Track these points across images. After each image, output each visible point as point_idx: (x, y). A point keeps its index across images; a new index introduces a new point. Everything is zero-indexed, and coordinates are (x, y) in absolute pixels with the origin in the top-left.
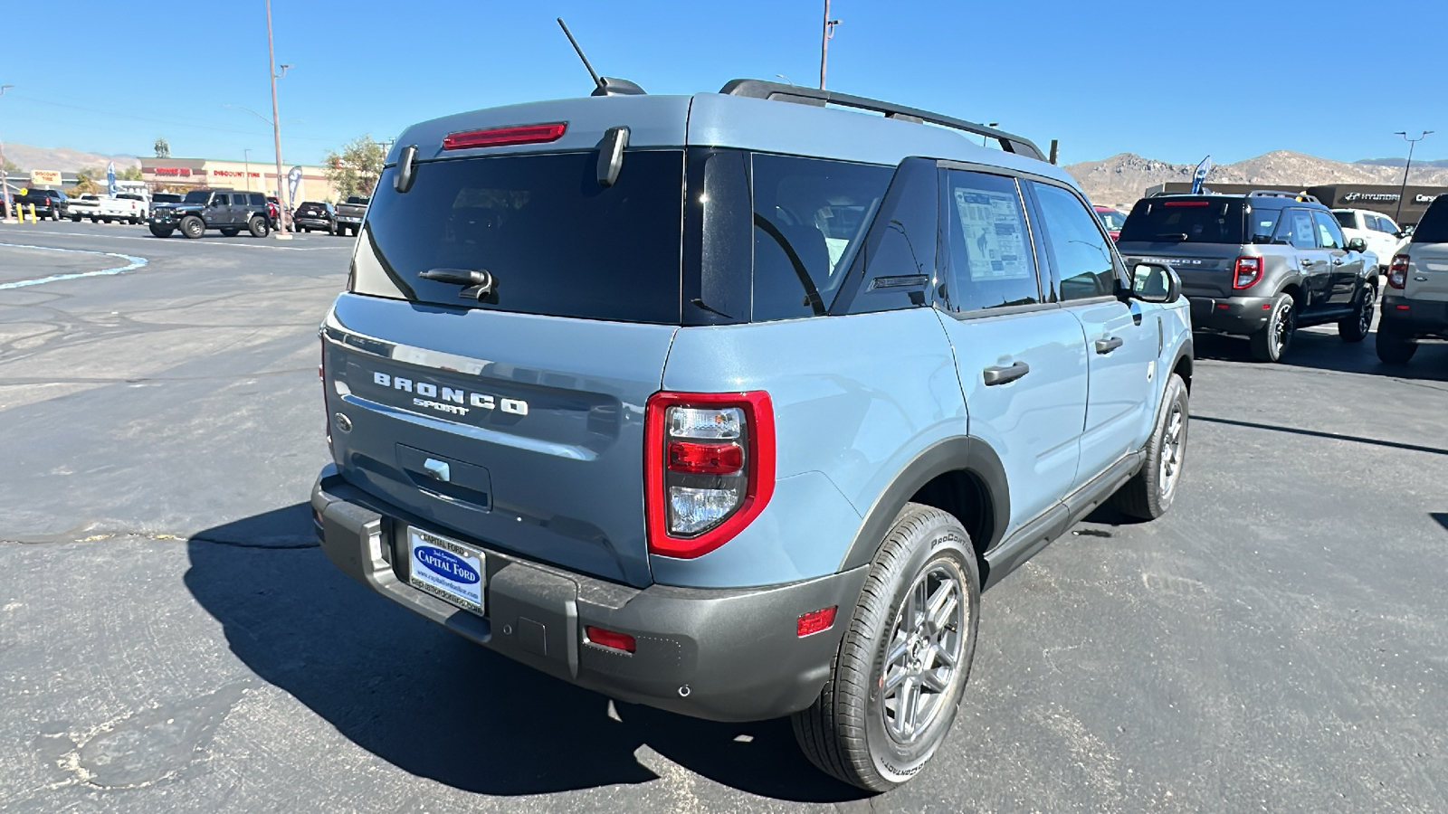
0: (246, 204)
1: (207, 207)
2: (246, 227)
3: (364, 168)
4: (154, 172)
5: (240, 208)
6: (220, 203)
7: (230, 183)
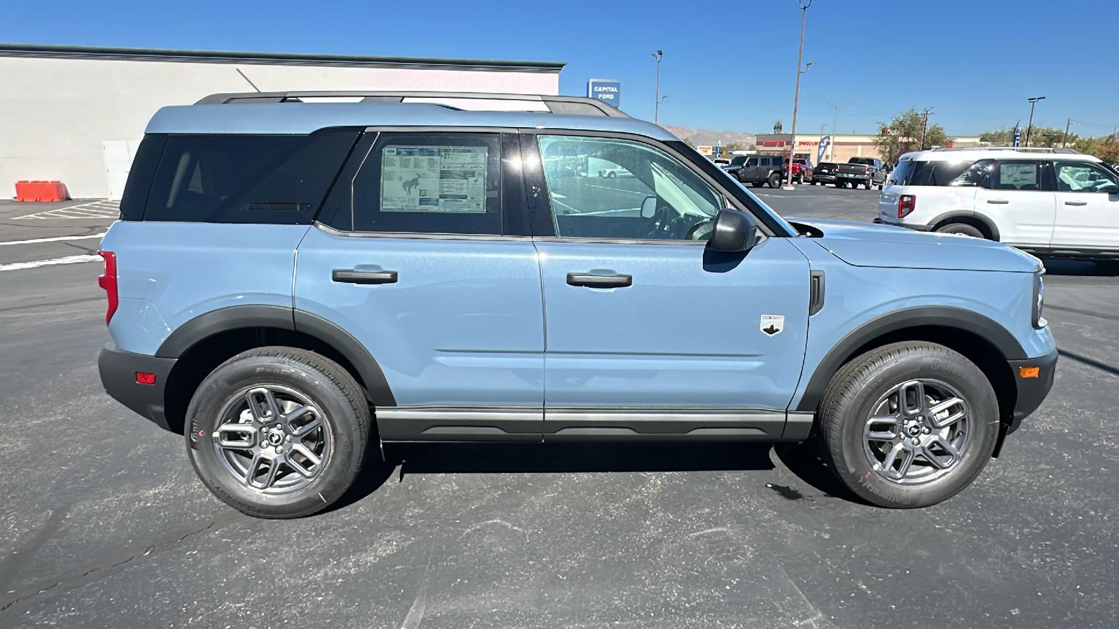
0: (769, 164)
1: (743, 168)
2: (767, 181)
3: (907, 135)
4: (763, 144)
5: (764, 168)
6: (751, 164)
7: (809, 150)
